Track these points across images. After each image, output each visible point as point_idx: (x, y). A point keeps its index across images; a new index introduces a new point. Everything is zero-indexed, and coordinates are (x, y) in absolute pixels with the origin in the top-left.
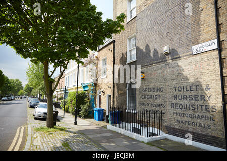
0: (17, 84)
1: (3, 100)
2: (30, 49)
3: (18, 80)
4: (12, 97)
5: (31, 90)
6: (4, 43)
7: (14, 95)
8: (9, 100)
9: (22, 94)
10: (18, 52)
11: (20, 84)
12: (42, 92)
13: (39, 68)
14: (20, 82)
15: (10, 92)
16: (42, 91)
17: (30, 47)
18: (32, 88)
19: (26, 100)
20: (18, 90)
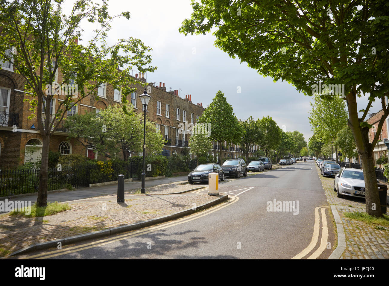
0: (297, 139)
1: (281, 164)
2: (315, 79)
3: (296, 133)
4: (293, 159)
5: (320, 148)
6: (279, 78)
7: (296, 157)
8: (289, 164)
9: (306, 154)
10: (299, 88)
11: (300, 138)
12: (340, 150)
13: (329, 108)
14: (301, 136)
15: (289, 152)
16: (340, 147)
17: (315, 74)
18: (322, 144)
19: (313, 163)
20: (300, 148)
